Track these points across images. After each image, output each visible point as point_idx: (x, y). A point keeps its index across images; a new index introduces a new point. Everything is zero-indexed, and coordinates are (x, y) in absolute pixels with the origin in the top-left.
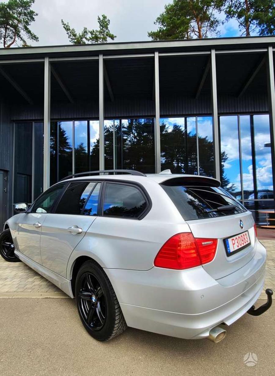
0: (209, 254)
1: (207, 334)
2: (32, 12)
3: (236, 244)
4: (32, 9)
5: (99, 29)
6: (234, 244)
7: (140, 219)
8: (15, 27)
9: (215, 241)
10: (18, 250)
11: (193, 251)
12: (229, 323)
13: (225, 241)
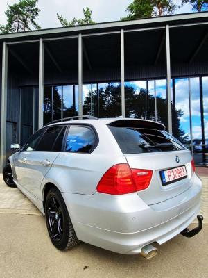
0: (145, 183)
1: (139, 251)
2: (36, 9)
3: (172, 176)
4: (36, 7)
5: (84, 19)
6: (169, 176)
7: (89, 153)
8: (25, 21)
9: (150, 172)
10: (17, 179)
11: (129, 180)
12: (161, 242)
13: (161, 173)
